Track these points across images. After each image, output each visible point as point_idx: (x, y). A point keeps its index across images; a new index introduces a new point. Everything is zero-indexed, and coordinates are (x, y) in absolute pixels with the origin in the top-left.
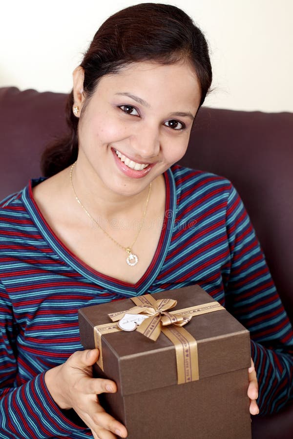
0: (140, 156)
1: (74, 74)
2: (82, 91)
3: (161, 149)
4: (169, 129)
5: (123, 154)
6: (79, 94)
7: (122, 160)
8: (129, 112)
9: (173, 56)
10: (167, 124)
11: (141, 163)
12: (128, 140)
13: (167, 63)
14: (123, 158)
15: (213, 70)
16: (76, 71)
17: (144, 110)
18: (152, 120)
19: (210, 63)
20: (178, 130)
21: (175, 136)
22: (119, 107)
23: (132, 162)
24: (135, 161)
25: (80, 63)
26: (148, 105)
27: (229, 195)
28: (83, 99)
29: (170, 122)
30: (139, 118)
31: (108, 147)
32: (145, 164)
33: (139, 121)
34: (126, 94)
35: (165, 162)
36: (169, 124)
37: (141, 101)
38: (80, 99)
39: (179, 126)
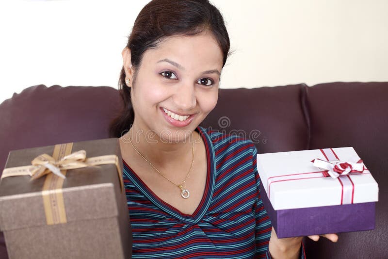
0: (182, 109)
1: (123, 54)
2: (131, 66)
3: (197, 102)
4: (202, 86)
5: (168, 110)
6: (129, 68)
7: (169, 115)
8: (169, 77)
9: (197, 29)
10: (199, 82)
11: (184, 115)
12: (171, 98)
13: (193, 35)
14: (169, 113)
15: (230, 37)
16: (124, 51)
17: (180, 72)
18: (187, 81)
19: (226, 31)
20: (208, 86)
21: (207, 90)
22: (161, 74)
23: (176, 115)
24: (179, 114)
25: (126, 45)
26: (182, 68)
27: (254, 150)
28: (133, 71)
29: (201, 80)
30: (177, 81)
31: (157, 107)
32: (187, 115)
33: (177, 82)
34: (165, 60)
35: (202, 112)
36: (201, 82)
37: (177, 65)
38: (131, 72)
39: (209, 82)
